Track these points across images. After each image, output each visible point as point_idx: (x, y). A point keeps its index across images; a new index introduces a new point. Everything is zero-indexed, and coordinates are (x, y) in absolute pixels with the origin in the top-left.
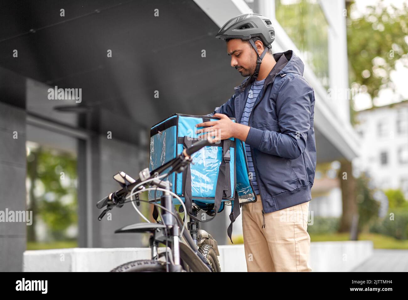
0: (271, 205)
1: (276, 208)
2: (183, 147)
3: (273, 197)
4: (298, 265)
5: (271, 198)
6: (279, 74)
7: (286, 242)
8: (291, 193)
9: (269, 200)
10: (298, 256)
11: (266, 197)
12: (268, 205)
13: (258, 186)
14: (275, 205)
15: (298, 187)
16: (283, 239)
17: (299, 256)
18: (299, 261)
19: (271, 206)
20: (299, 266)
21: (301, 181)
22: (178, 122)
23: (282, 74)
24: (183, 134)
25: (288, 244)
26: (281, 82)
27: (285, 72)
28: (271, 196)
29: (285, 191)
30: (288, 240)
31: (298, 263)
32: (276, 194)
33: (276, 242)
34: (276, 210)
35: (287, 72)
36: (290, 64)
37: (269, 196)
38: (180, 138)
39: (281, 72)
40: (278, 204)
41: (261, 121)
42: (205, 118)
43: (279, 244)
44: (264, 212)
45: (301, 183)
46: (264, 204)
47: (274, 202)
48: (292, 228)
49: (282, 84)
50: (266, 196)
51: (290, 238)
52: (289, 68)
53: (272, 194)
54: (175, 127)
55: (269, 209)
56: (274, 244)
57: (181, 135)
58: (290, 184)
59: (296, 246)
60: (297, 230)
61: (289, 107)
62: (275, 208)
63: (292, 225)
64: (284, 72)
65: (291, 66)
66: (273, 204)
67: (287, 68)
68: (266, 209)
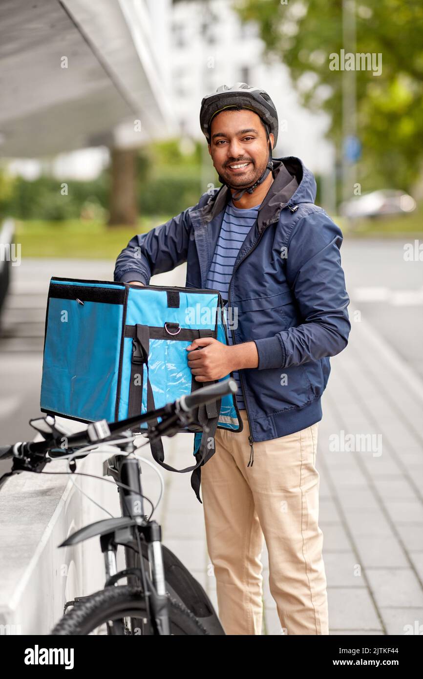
0: (265, 428)
1: (274, 435)
2: (133, 343)
3: (270, 415)
4: (304, 530)
5: (265, 416)
6: (286, 206)
7: (288, 494)
8: (298, 409)
9: (261, 421)
10: (305, 515)
11: (256, 416)
12: (259, 428)
13: (242, 396)
14: (271, 429)
15: (309, 399)
16: (282, 488)
17: (307, 515)
18: (307, 523)
19: (264, 431)
20: (305, 532)
21: (314, 389)
22: (126, 299)
23: (292, 206)
24: (135, 320)
25: (291, 497)
26: (294, 223)
27: (296, 202)
28: (266, 413)
29: (291, 406)
30: (291, 490)
31: (304, 527)
32: (274, 410)
33: (270, 493)
34: (273, 438)
35: (299, 202)
36: (303, 186)
37: (261, 414)
38: (128, 328)
39: (290, 202)
40: (277, 426)
41: (255, 286)
42: (170, 291)
43: (275, 497)
44: (252, 440)
45: (315, 392)
46: (253, 426)
47: (269, 424)
48: (297, 470)
49: (295, 226)
50: (257, 412)
51: (295, 487)
52: (301, 194)
53: (268, 411)
54: (121, 306)
55: (262, 435)
56: (268, 496)
57: (130, 322)
58: (299, 395)
59: (304, 500)
60: (305, 473)
61: (314, 268)
62: (271, 433)
63: (297, 466)
64: (294, 201)
65: (304, 190)
66: (267, 427)
67: (299, 195)
68: (255, 435)
